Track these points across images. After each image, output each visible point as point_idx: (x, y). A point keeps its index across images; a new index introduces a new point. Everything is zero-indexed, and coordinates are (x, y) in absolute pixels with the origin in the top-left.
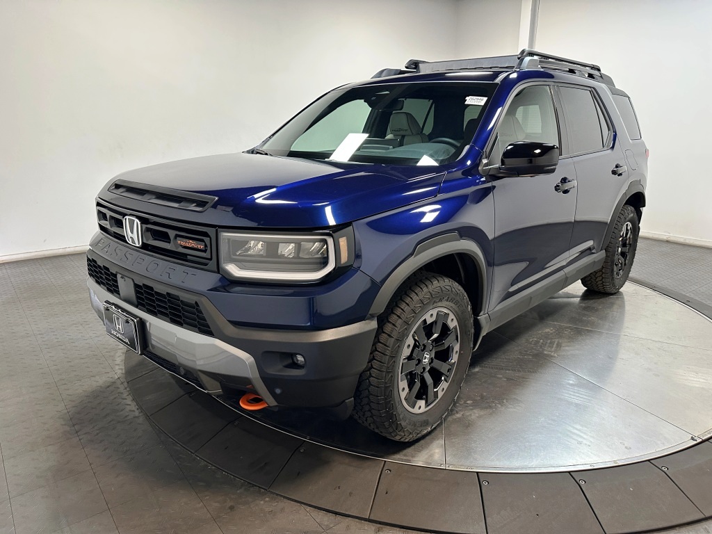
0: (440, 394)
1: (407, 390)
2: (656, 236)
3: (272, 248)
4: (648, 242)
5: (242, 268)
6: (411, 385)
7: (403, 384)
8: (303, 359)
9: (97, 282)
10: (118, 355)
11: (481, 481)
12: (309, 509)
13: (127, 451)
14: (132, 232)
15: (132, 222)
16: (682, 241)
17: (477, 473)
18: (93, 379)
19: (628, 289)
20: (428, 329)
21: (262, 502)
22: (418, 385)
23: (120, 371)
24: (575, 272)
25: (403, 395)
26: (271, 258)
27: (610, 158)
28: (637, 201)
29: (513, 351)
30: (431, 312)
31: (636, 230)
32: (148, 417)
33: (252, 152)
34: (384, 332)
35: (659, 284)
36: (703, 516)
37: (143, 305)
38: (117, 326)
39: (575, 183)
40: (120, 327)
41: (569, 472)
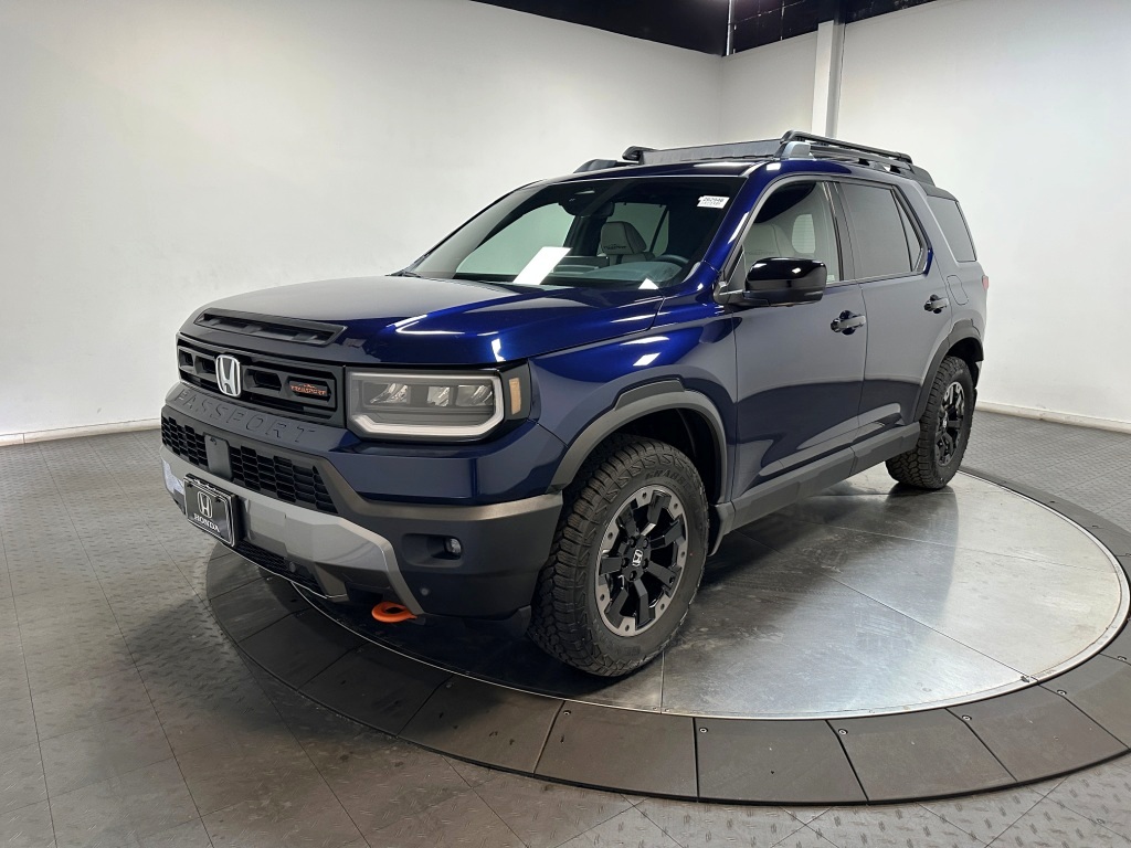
0: (659, 613)
1: (608, 599)
2: (1024, 413)
3: (419, 393)
4: (1011, 420)
5: (377, 421)
6: (614, 594)
7: (603, 590)
8: (459, 546)
9: (176, 451)
10: (197, 564)
11: (698, 728)
12: (452, 760)
13: (203, 687)
14: (228, 377)
15: (227, 364)
16: (1063, 419)
17: (694, 718)
18: (160, 595)
19: (958, 482)
20: (640, 515)
21: (388, 752)
22: (624, 594)
23: (200, 586)
24: (869, 451)
25: (603, 605)
26: (418, 406)
27: (923, 287)
28: (968, 351)
29: (777, 564)
30: (643, 491)
31: (970, 395)
32: (235, 644)
33: (400, 274)
34: (574, 513)
35: (1015, 479)
36: (1013, 781)
37: (240, 477)
38: (203, 508)
39: (863, 319)
40: (208, 509)
41: (826, 720)
